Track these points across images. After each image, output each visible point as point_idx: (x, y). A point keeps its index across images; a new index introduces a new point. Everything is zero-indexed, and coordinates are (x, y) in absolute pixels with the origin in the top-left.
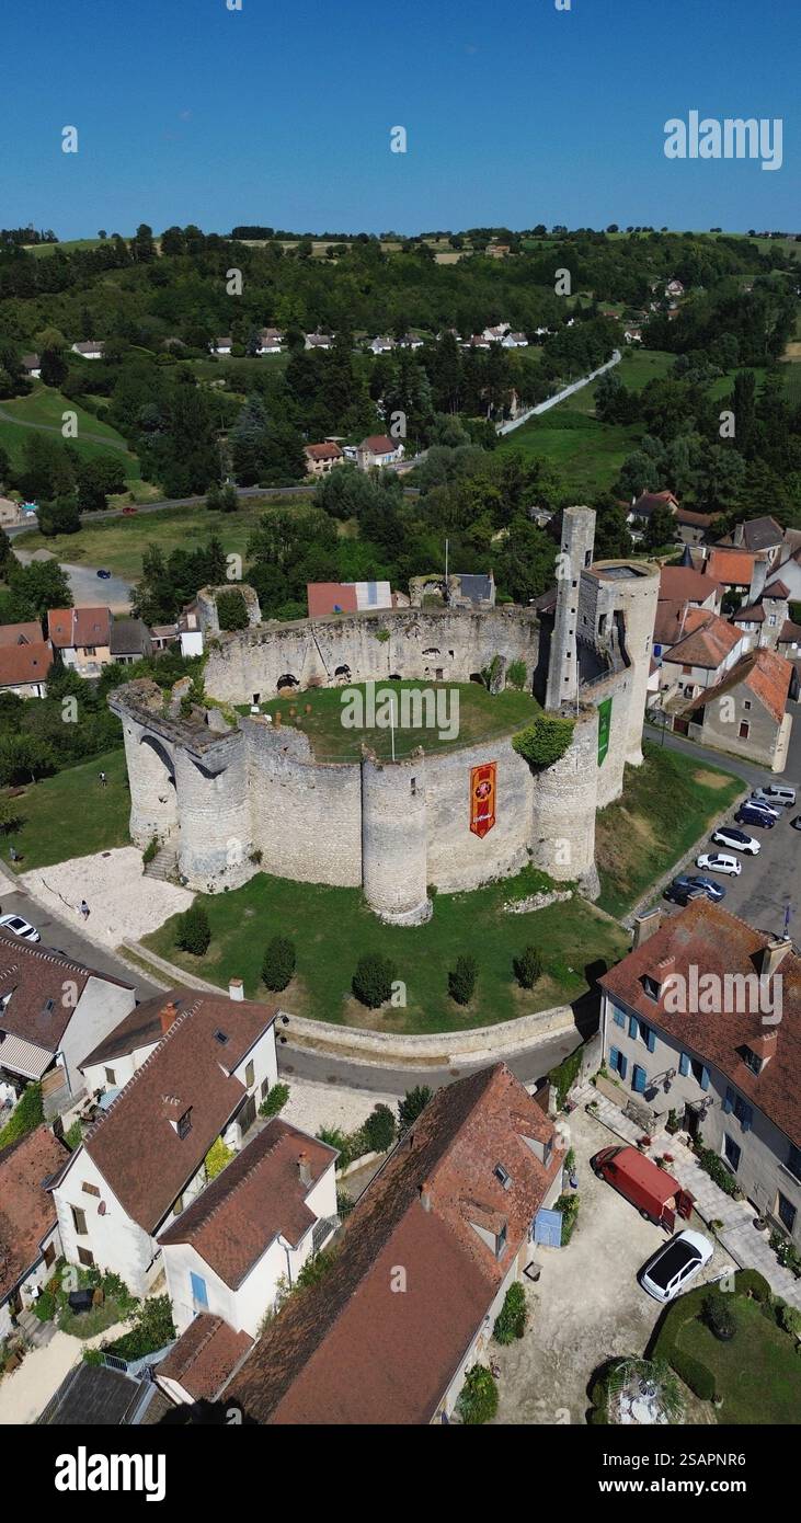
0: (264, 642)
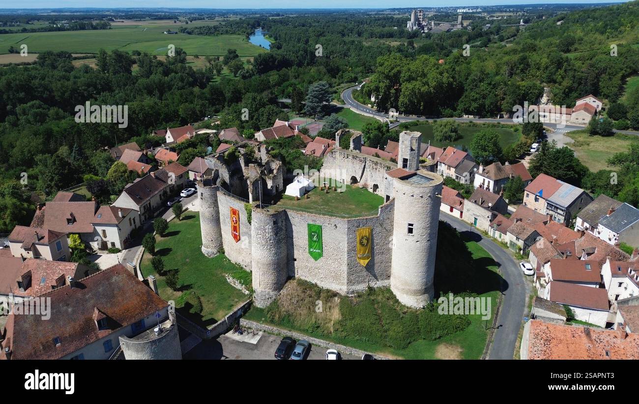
0: (348, 157)
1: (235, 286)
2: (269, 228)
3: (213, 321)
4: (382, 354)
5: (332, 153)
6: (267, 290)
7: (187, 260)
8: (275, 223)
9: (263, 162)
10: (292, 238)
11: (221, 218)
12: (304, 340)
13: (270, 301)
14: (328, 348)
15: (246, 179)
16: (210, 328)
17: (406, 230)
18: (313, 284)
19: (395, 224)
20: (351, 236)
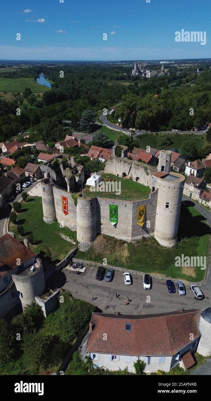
0: (121, 162)
1: (67, 240)
2: (88, 208)
3: (58, 261)
4: (153, 273)
5: (111, 159)
6: (87, 242)
7: (36, 226)
8: (91, 205)
9: (72, 166)
10: (100, 212)
11: (55, 201)
12: (110, 269)
13: (88, 248)
14: (124, 272)
15: (65, 177)
16: (57, 265)
17: (165, 206)
18: (112, 237)
19: (158, 203)
20: (134, 210)
